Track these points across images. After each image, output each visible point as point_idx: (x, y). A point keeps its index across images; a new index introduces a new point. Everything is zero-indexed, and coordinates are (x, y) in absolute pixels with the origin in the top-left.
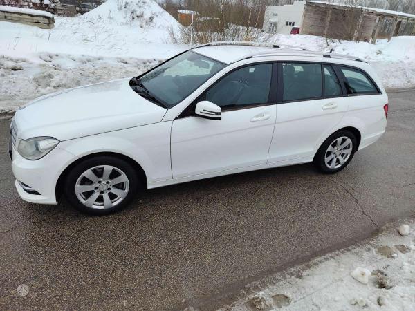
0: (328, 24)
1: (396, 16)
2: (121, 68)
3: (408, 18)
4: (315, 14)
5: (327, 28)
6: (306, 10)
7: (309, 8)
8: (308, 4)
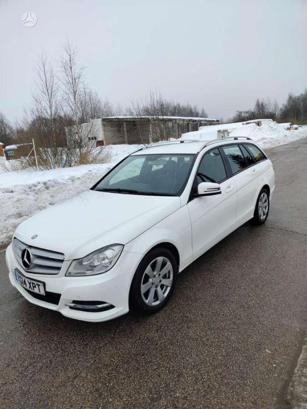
0: (126, 133)
1: (176, 120)
2: (10, 198)
3: (183, 120)
4: (112, 127)
5: (126, 137)
6: (104, 125)
7: (105, 123)
8: (104, 120)
